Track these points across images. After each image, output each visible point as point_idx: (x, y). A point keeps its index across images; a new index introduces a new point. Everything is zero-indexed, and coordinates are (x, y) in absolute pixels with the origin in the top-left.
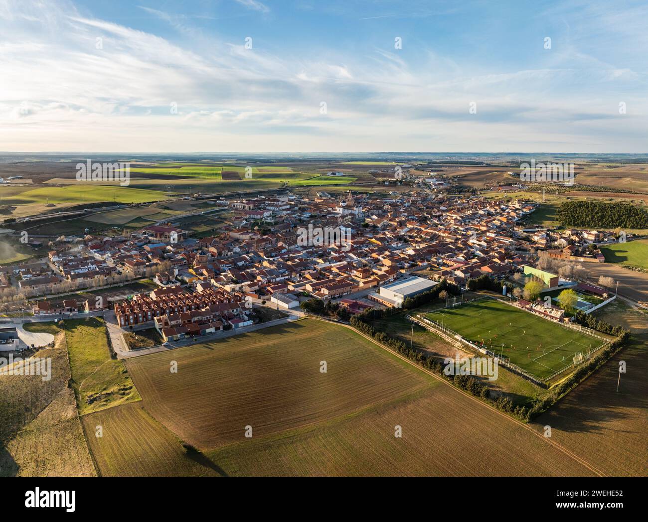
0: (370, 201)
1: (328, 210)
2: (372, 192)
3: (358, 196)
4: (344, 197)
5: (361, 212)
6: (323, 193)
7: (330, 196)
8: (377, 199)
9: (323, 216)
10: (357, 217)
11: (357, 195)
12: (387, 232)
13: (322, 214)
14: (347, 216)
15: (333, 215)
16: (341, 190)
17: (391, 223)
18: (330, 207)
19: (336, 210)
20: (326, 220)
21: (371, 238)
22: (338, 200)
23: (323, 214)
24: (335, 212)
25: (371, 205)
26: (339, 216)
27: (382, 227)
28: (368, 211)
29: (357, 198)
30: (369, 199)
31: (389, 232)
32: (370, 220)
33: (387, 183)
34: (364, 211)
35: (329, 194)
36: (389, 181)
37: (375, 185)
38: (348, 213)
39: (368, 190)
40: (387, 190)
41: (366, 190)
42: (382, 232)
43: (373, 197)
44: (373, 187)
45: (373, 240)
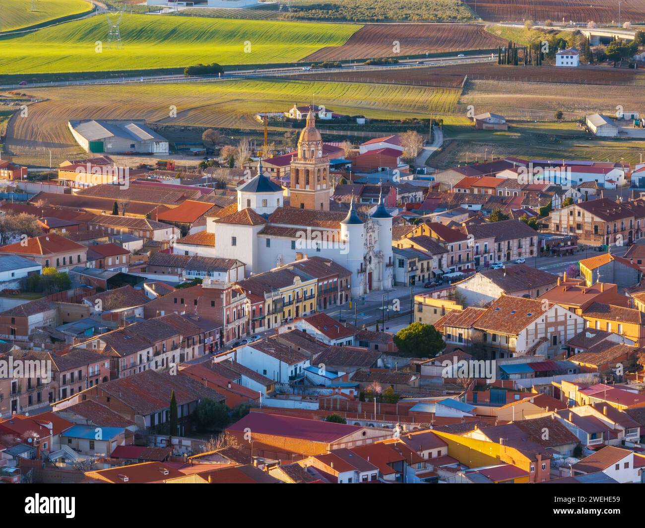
0: (450, 179)
1: (150, 244)
2: (462, 121)
3: (363, 149)
4: (267, 150)
5: (389, 253)
6: (117, 128)
7: (162, 147)
8: (502, 166)
9: (119, 280)
10: (359, 290)
11: (357, 141)
12: (569, 389)
13: (111, 272)
14: (285, 278)
15: (186, 276)
16: (242, 108)
17: (599, 323)
18: (165, 223)
19: (207, 240)
20: (138, 311)
21: (462, 426)
22: (221, 174)
23: (115, 265)
24: (202, 251)
25: (455, 208)
26: (227, 279)
27: (532, 351)
28: (436, 249)
29: (353, 158)
30: (445, 168)
31: (584, 388)
32: (451, 306)
33: (567, 61)
34: (406, 243)
35: (161, 131)
36: (586, 44)
37: (486, 73)
38: (290, 260)
39: (436, 109)
40: (571, 107)
41: (423, 108)
42: (534, 383)
43: (468, 156)
44: (468, 87)
45: (477, 438)
